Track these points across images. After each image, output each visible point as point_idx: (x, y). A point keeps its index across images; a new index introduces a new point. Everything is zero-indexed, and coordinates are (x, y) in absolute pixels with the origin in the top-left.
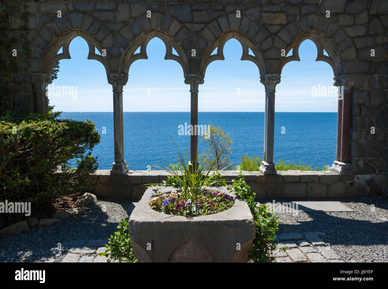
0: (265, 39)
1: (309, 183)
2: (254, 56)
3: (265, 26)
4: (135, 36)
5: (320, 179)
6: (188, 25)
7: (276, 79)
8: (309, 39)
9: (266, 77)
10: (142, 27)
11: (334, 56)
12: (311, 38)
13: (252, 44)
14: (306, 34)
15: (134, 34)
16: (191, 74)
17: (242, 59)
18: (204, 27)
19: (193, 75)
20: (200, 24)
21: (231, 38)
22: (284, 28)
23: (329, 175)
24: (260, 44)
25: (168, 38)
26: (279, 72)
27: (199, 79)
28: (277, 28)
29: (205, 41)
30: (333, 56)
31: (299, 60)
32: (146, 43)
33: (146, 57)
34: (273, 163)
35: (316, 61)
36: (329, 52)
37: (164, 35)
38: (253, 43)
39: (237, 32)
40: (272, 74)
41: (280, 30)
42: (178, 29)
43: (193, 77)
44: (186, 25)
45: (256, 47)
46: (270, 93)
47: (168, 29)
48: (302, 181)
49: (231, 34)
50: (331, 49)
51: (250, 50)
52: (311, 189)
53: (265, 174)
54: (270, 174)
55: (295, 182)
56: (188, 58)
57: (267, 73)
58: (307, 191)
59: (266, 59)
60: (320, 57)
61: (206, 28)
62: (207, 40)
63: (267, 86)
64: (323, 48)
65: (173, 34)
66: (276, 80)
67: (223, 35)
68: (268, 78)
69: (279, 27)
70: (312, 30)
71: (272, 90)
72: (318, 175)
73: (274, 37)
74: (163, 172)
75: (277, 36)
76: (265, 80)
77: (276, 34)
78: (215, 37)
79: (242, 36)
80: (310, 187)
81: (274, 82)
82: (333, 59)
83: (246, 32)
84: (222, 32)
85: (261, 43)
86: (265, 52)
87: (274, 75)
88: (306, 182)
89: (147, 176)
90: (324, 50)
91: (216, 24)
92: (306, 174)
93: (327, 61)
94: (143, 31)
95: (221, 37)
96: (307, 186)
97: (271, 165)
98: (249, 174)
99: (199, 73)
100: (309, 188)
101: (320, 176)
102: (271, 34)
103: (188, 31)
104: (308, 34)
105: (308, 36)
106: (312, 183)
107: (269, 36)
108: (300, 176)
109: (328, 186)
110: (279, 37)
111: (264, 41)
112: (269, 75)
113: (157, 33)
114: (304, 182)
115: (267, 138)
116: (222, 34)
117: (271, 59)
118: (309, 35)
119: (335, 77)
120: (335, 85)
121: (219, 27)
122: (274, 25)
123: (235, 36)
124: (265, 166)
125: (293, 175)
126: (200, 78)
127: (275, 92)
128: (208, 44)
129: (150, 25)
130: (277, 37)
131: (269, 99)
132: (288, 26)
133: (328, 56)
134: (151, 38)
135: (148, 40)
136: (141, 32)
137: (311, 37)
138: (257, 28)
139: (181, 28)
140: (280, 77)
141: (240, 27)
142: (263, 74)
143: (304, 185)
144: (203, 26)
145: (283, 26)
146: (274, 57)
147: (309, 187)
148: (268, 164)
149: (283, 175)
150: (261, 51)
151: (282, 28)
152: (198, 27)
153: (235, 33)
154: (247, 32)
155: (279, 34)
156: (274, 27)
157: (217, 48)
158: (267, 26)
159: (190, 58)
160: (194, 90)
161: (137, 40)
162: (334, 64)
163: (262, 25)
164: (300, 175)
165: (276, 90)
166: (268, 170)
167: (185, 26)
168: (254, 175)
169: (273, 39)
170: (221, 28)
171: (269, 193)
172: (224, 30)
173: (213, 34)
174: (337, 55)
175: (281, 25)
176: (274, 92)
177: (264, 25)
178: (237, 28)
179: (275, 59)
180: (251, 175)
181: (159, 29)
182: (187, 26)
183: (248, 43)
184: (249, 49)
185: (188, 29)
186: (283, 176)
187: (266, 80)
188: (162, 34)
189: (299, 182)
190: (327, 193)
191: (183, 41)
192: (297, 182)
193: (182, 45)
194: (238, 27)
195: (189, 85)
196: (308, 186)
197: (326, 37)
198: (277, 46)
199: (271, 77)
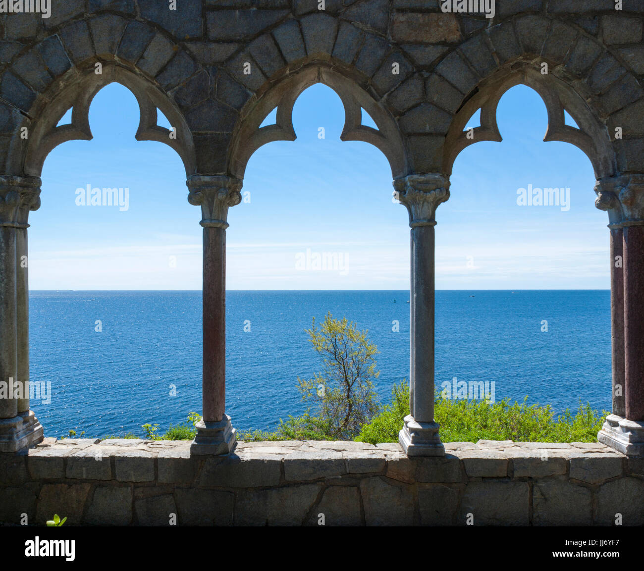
0: (403, 82)
1: (536, 481)
2: (376, 128)
3: (401, 48)
4: (54, 77)
5: (568, 471)
6: (193, 47)
7: (434, 187)
8: (522, 81)
9: (409, 184)
10: (70, 54)
11: (593, 128)
12: (529, 80)
13: (368, 96)
14: (515, 71)
15: (50, 73)
16: (202, 177)
17: (344, 137)
18: (238, 52)
19: (207, 179)
20: (225, 44)
21: (312, 82)
22: (454, 53)
23: (596, 458)
24: (389, 95)
25: (145, 84)
26: (446, 171)
27: (222, 190)
28: (432, 54)
29: (240, 87)
30: (590, 128)
31: (499, 138)
32: (87, 96)
33: (87, 135)
34: (433, 423)
35: (545, 140)
36: (580, 116)
37: (133, 75)
38: (372, 95)
39: (329, 66)
40: (423, 174)
41: (442, 57)
42: (168, 57)
43: (207, 184)
44: (189, 45)
45: (379, 104)
46: (421, 227)
47: (142, 57)
48: (517, 474)
49: (312, 72)
50: (584, 108)
51: (364, 112)
52: (546, 499)
53: (409, 456)
54: (425, 456)
55: (498, 478)
56: (195, 133)
57: (411, 173)
58: (531, 504)
59: (406, 135)
60: (556, 131)
61: (241, 54)
62: (245, 86)
63: (413, 208)
64: (562, 107)
65: (154, 72)
66: (434, 190)
67: (290, 74)
68: (413, 186)
69: (441, 50)
70: (531, 59)
71: (424, 219)
72: (564, 459)
73: (426, 75)
74: (131, 444)
75: (436, 73)
76: (405, 193)
77: (431, 68)
78: (267, 78)
79: (343, 77)
80: (542, 494)
81: (431, 196)
82: (590, 134)
83: (350, 63)
84: (286, 63)
85: (392, 92)
86: (402, 114)
87: (430, 176)
88: (530, 478)
89: (79, 458)
90: (565, 111)
91: (269, 43)
92: (527, 455)
93: (576, 140)
94: (74, 63)
95: (286, 80)
96: (532, 491)
97: (428, 427)
98: (365, 455)
99: (222, 173)
100: (537, 495)
101: (569, 461)
102: (420, 69)
103: (192, 62)
104: (520, 68)
105: (519, 76)
106: (545, 482)
107: (414, 73)
108: (511, 462)
109: (593, 490)
110: (440, 76)
111: (400, 85)
112: (415, 177)
113: (115, 70)
114: (522, 479)
115: (414, 352)
116: (288, 72)
117: (420, 134)
118: (524, 73)
119: (598, 183)
120: (601, 206)
121: (276, 51)
122: (427, 45)
123: (324, 76)
124: (412, 430)
125: (492, 457)
126: (225, 188)
127: (436, 223)
128: (247, 96)
129: (93, 48)
130: (435, 77)
131: (418, 243)
132: (463, 47)
133: (577, 127)
134: (101, 83)
135: (92, 90)
136: (68, 67)
137: (528, 78)
138: (381, 53)
139: (175, 55)
140: (449, 184)
141: (333, 50)
142: (401, 175)
143: (524, 487)
144: (233, 48)
145: (452, 47)
146: (428, 127)
147: (539, 493)
148: (418, 426)
149: (463, 457)
150: (393, 116)
151: (449, 52)
152: (221, 52)
153: (322, 69)
154: (353, 63)
155: (441, 68)
156: (427, 49)
157: (275, 110)
158: (407, 48)
159: (199, 134)
160: (211, 220)
161: (62, 90)
162: (596, 149)
163: (393, 44)
164: (510, 459)
165: (436, 220)
166: (419, 443)
167: (185, 48)
168: (379, 457)
169: (425, 81)
170: (284, 53)
171: (421, 509)
172: (290, 58)
173: (261, 69)
174: (601, 125)
175: (444, 43)
176: (431, 224)
177: (398, 44)
178: (325, 54)
179: (430, 134)
180: (369, 457)
181: (116, 58)
182: (191, 49)
183: (359, 94)
184: (363, 110)
185: (194, 59)
186: (463, 460)
187: (407, 192)
188: (129, 73)
189: (508, 477)
190: (592, 511)
191: (180, 89)
192: (501, 478)
193: (177, 99)
194: (327, 51)
195: (200, 207)
196: (535, 489)
197: (569, 76)
198: (435, 99)
199: (420, 183)
